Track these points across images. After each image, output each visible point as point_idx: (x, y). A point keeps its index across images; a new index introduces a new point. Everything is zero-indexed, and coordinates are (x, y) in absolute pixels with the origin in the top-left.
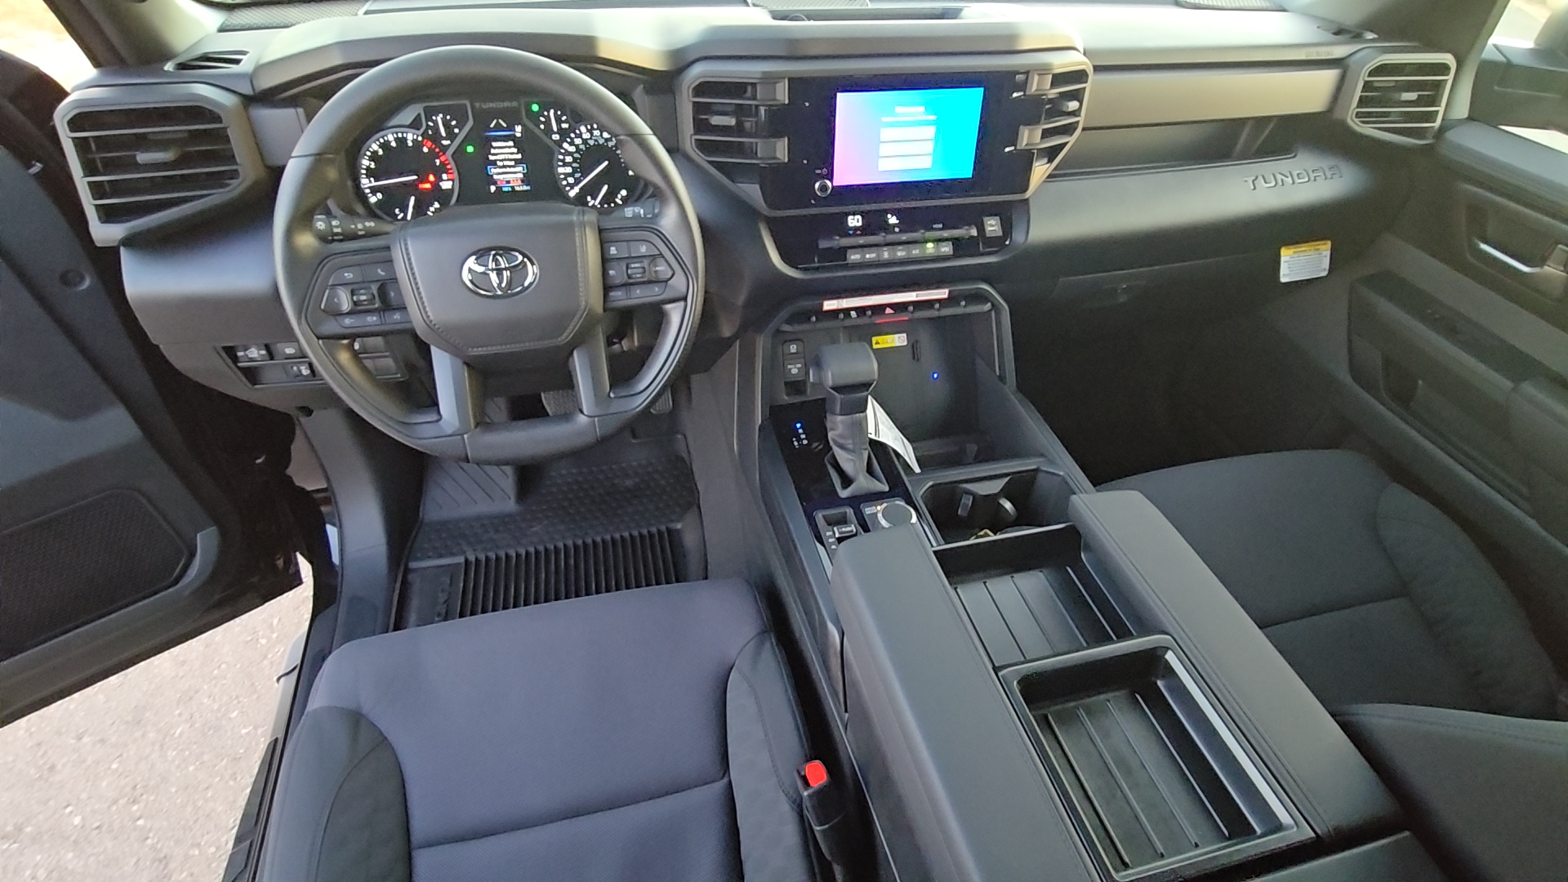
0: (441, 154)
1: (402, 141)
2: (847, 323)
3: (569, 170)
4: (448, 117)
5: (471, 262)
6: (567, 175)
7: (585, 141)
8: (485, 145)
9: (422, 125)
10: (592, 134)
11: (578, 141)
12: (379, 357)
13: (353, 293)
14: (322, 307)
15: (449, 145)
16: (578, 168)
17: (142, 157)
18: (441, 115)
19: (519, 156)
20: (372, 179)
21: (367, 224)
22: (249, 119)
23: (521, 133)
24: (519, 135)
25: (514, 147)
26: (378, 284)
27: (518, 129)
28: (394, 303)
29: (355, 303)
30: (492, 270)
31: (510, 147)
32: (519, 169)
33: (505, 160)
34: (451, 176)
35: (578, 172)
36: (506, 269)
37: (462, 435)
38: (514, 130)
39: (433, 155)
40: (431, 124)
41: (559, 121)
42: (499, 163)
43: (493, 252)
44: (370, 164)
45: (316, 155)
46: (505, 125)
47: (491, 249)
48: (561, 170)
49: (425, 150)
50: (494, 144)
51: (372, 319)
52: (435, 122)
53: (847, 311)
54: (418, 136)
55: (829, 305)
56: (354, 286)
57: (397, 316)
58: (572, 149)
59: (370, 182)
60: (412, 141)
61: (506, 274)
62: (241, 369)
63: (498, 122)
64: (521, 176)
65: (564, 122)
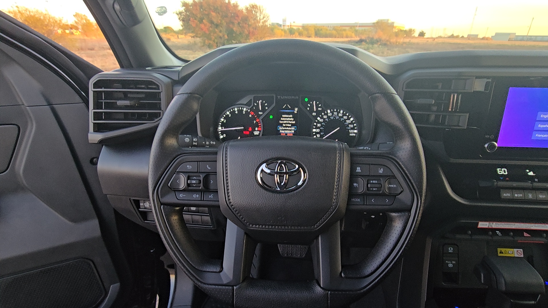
0: (257, 118)
1: (240, 111)
2: (495, 238)
3: (318, 130)
4: (264, 102)
5: (264, 167)
6: (317, 133)
7: (329, 117)
8: (278, 117)
9: (251, 105)
10: (333, 114)
11: (325, 117)
12: (204, 215)
13: (189, 178)
14: (169, 185)
15: (261, 115)
16: (323, 130)
17: (120, 103)
18: (261, 101)
19: (294, 122)
20: (223, 128)
21: (212, 142)
22: (173, 90)
23: (297, 111)
24: (296, 112)
25: (293, 118)
26: (204, 175)
27: (296, 109)
28: (212, 187)
29: (189, 185)
30: (277, 173)
31: (290, 118)
32: (293, 128)
33: (287, 123)
34: (259, 129)
35: (323, 132)
36: (286, 173)
37: (233, 286)
38: (294, 110)
39: (253, 118)
40: (255, 104)
41: (317, 107)
42: (284, 125)
43: (279, 161)
44: (224, 121)
45: (190, 93)
46: (290, 107)
47: (278, 159)
48: (314, 130)
49: (250, 116)
50: (283, 116)
51: (196, 196)
52: (258, 104)
53: (494, 230)
54: (248, 109)
55: (482, 225)
56: (190, 174)
57: (211, 196)
58: (322, 120)
59: (222, 128)
60: (245, 112)
61: (286, 177)
62: (140, 212)
63: (287, 105)
64: (293, 131)
65: (320, 107)
